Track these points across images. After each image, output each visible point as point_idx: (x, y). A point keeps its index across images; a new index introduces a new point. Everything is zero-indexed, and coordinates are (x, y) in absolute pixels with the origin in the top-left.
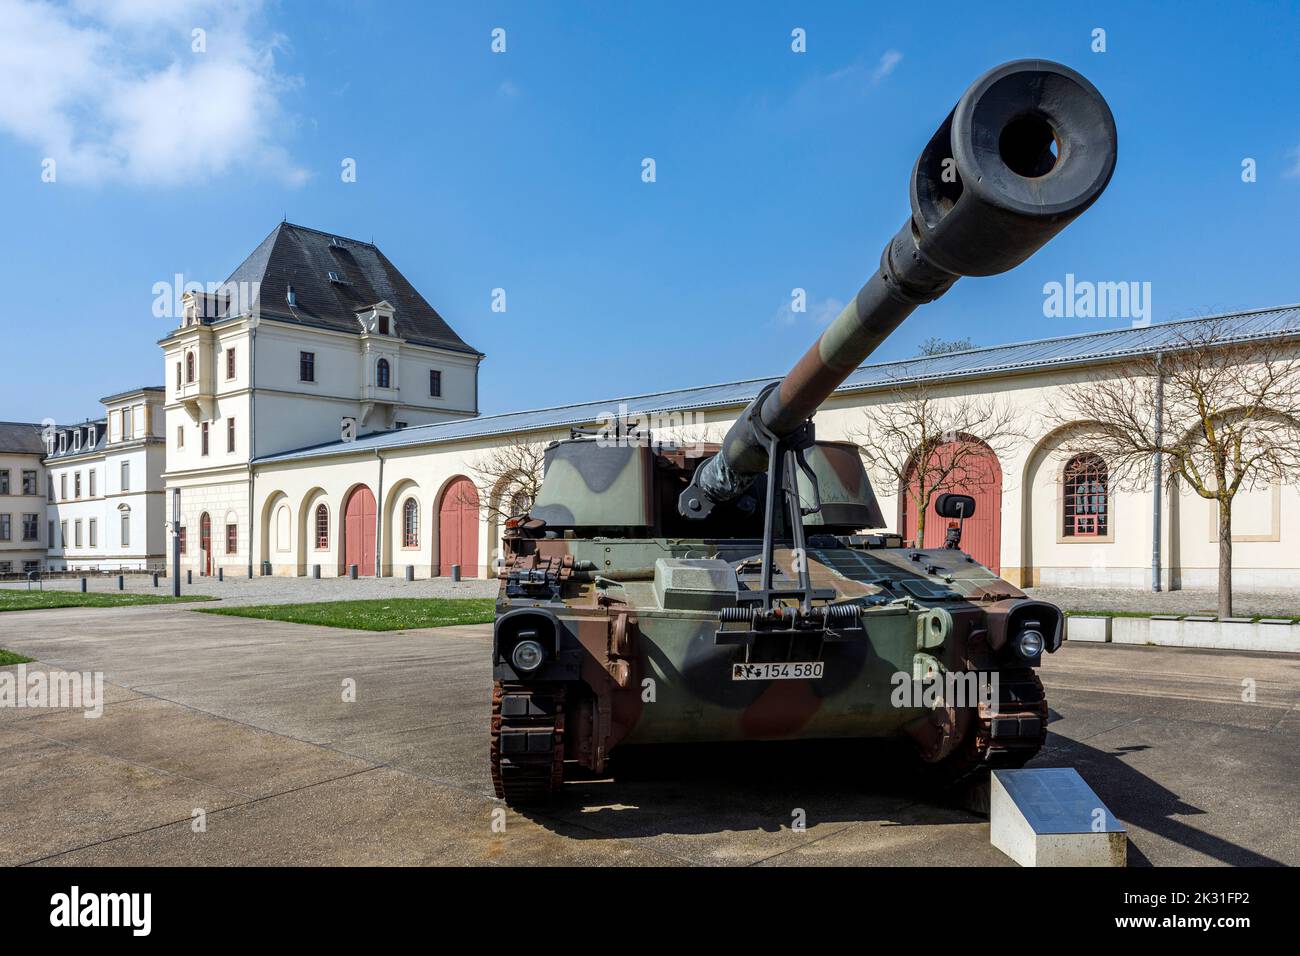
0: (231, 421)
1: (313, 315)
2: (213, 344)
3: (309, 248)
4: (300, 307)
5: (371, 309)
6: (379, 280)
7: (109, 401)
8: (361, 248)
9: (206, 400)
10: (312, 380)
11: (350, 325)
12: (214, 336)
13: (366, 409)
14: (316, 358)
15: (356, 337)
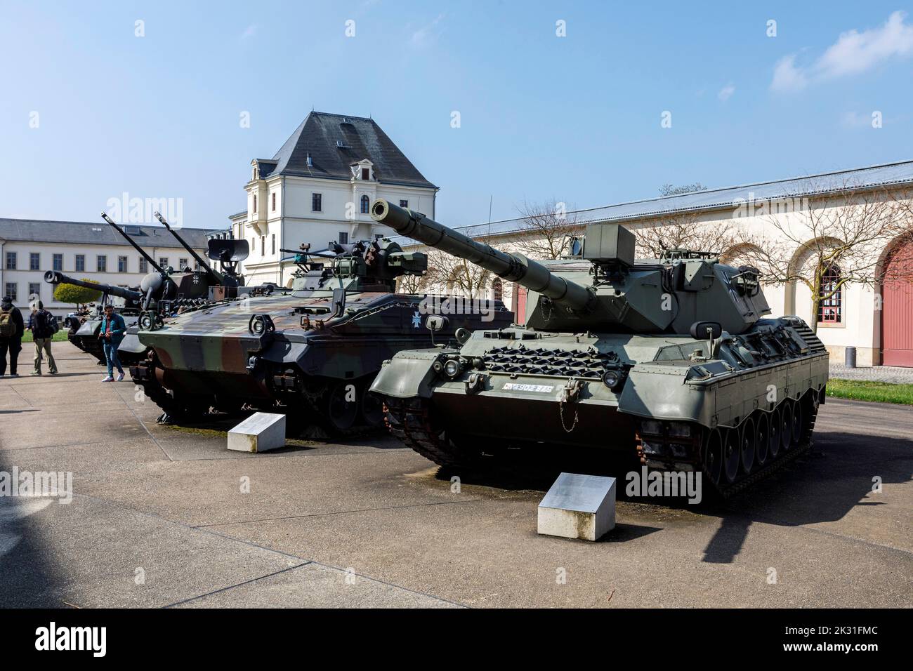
0: (274, 235)
1: (322, 170)
2: (267, 190)
3: (326, 127)
4: (315, 166)
5: (357, 165)
6: (372, 143)
7: (233, 218)
8: (362, 122)
9: (263, 223)
10: (320, 210)
11: (346, 175)
12: (267, 185)
13: (354, 227)
14: (322, 196)
15: (348, 182)
